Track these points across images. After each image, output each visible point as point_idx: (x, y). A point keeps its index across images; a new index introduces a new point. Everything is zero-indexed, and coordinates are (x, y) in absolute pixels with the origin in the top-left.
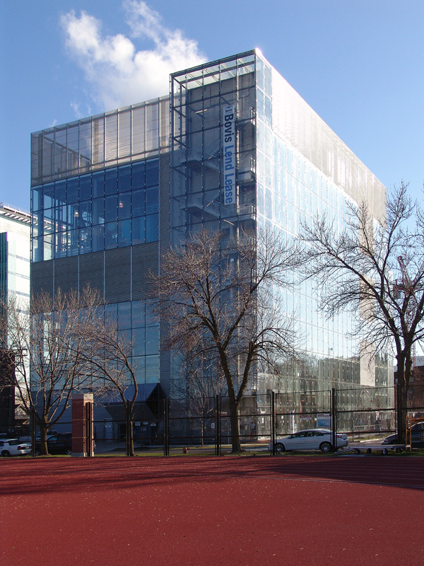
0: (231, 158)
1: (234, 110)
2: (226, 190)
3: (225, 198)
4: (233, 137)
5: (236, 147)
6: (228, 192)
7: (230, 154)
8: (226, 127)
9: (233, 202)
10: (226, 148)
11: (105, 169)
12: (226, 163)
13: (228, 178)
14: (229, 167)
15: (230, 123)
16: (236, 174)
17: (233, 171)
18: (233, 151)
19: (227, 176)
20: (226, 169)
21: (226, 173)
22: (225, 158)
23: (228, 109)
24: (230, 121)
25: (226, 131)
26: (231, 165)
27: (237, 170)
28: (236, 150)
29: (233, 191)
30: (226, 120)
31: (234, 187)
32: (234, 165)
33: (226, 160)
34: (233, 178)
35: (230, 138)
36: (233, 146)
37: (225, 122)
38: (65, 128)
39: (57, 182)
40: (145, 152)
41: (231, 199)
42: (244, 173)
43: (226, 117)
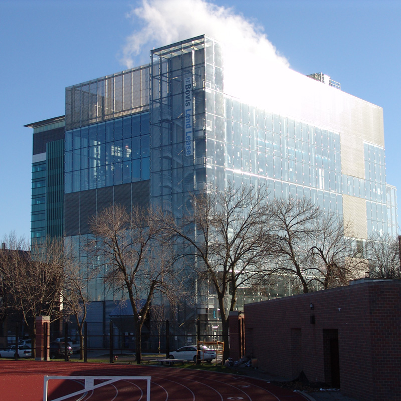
0: (189, 119)
1: (191, 82)
2: (187, 144)
3: (186, 151)
4: (190, 102)
5: (193, 111)
6: (188, 146)
7: (189, 116)
8: (187, 94)
9: (191, 154)
10: (187, 111)
11: (114, 119)
12: (187, 123)
13: (188, 135)
14: (188, 126)
15: (189, 91)
16: (193, 132)
17: (191, 129)
18: (191, 114)
19: (187, 133)
20: (187, 128)
21: (187, 130)
22: (186, 118)
23: (187, 80)
24: (189, 89)
25: (186, 97)
26: (189, 125)
27: (193, 129)
28: (193, 113)
29: (191, 145)
30: (187, 89)
31: (191, 142)
32: (191, 125)
33: (187, 120)
34: (191, 135)
35: (189, 103)
36: (190, 110)
37: (185, 90)
38: (88, 84)
39: (83, 128)
40: (140, 107)
41: (190, 151)
42: (198, 131)
43: (186, 86)
